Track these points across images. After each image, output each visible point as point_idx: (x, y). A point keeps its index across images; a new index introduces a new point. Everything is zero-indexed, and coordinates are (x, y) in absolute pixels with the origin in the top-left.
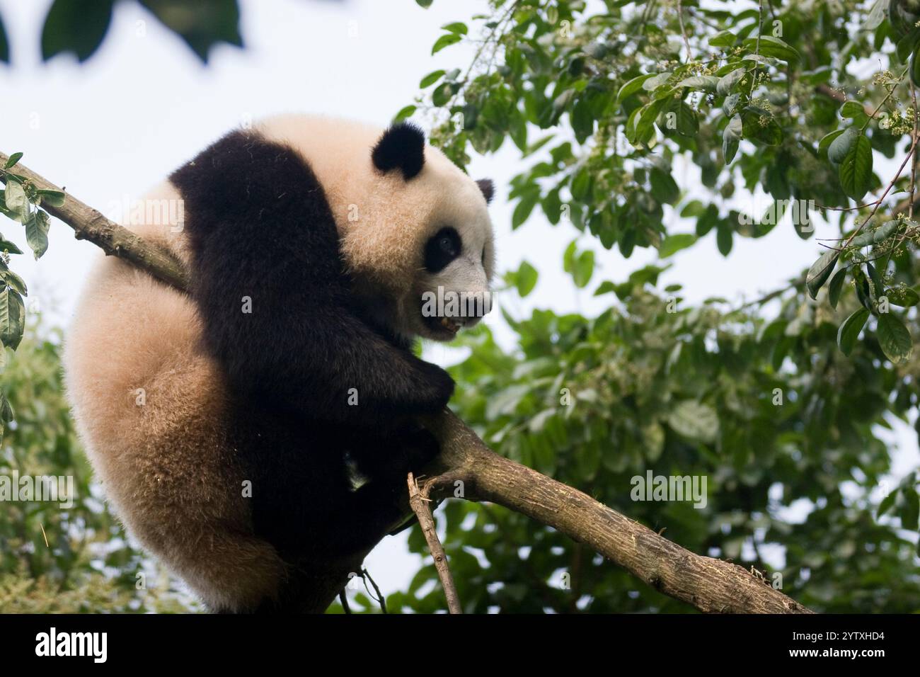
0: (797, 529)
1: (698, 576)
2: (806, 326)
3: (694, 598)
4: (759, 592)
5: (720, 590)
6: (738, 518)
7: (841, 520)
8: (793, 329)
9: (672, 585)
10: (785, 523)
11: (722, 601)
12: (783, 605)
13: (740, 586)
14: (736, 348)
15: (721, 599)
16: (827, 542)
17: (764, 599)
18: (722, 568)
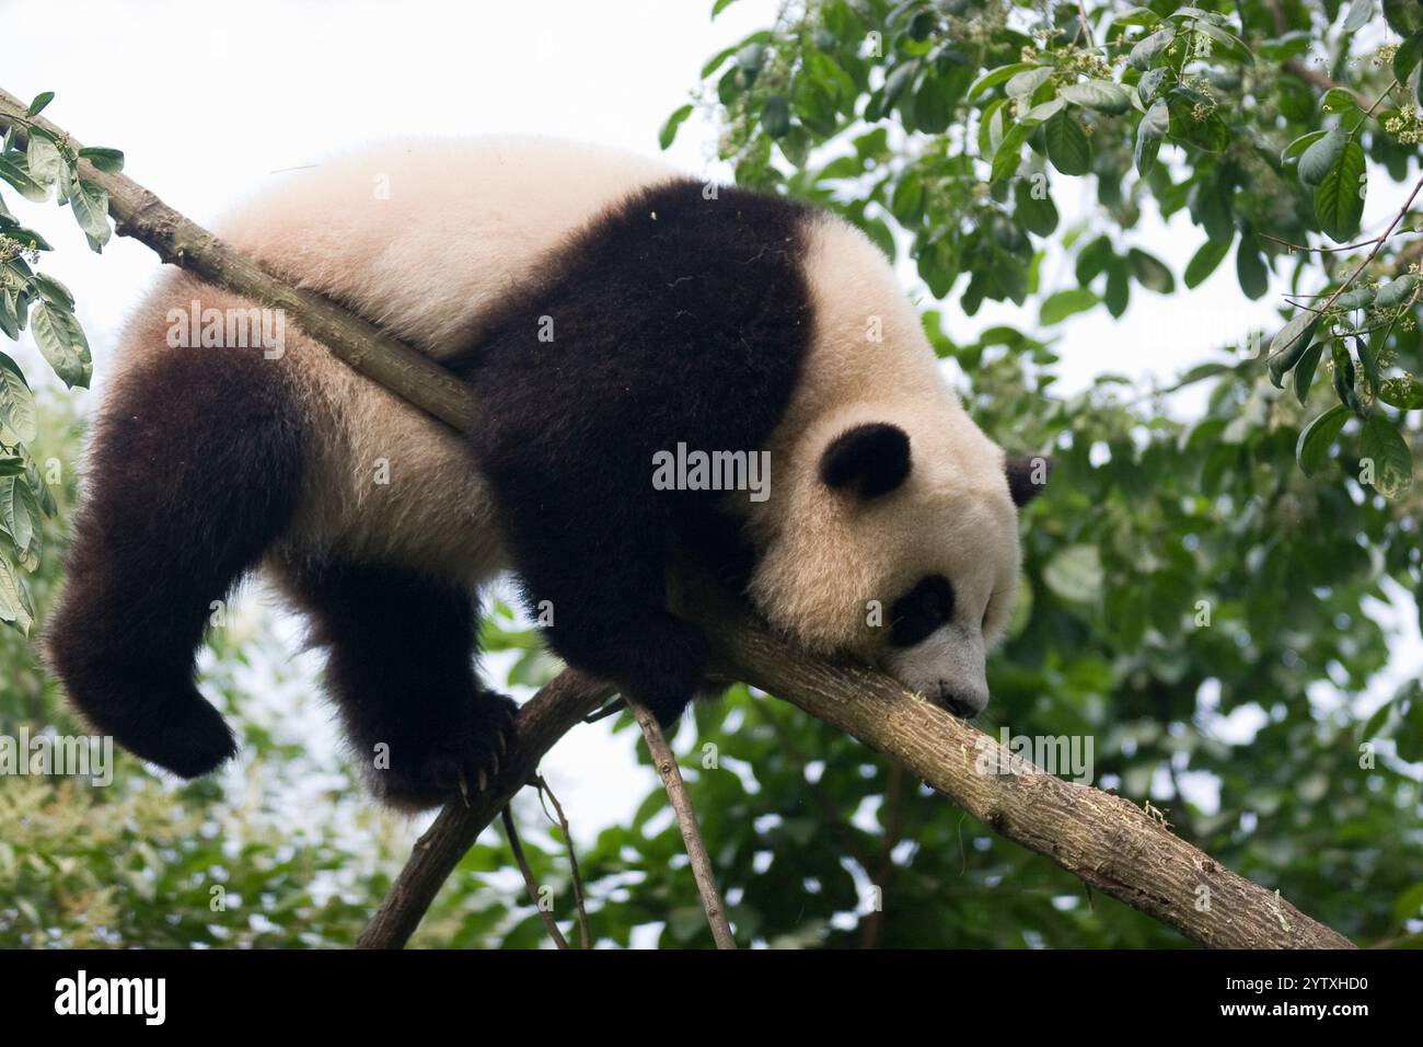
0: (1240, 752)
1: (1062, 813)
2: (1256, 429)
3: (1055, 847)
4: (1157, 842)
5: (1095, 837)
6: (1147, 732)
7: (1308, 740)
8: (1235, 433)
9: (1020, 826)
10: (1220, 743)
11: (1097, 854)
12: (1193, 864)
13: (1126, 832)
14: (1137, 458)
15: (1098, 851)
16: (1284, 773)
17: (1164, 854)
18: (1100, 803)
